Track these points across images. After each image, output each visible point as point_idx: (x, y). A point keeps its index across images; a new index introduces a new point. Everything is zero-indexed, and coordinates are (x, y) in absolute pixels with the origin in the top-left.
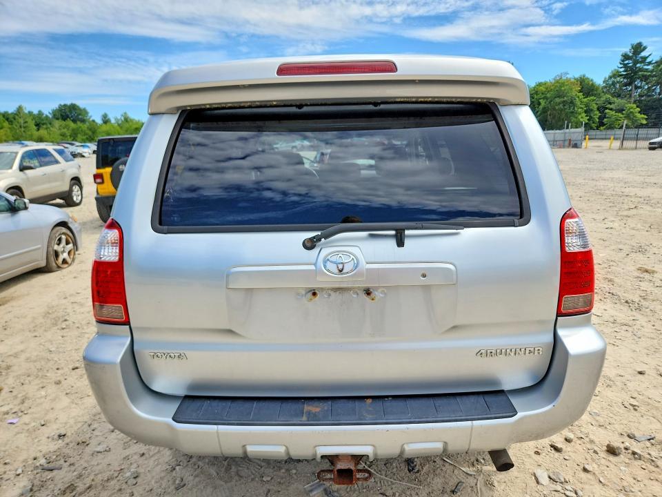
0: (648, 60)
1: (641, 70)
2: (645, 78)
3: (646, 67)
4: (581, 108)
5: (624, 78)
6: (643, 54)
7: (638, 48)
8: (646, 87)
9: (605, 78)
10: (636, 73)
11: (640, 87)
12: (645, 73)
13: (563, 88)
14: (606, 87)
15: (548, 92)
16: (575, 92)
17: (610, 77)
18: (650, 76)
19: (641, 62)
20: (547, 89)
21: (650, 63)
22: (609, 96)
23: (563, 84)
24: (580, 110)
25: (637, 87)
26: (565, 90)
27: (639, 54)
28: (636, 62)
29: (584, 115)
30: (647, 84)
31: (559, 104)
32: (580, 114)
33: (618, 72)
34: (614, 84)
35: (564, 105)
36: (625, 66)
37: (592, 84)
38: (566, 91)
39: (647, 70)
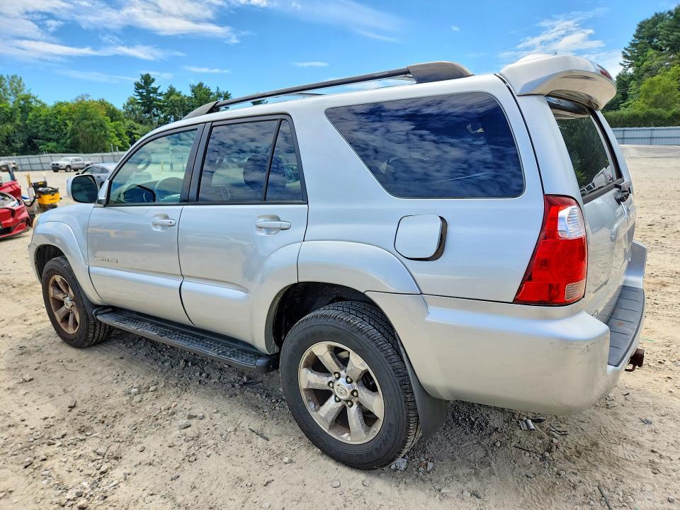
0: (159, 91)
1: (155, 100)
2: (160, 108)
3: (158, 97)
4: (113, 132)
5: (142, 106)
6: (153, 85)
7: (147, 80)
8: (162, 116)
9: (124, 105)
10: (151, 102)
11: (157, 115)
12: (159, 103)
13: (88, 111)
14: (126, 113)
15: (73, 113)
16: (102, 115)
17: (129, 104)
18: (163, 106)
19: (153, 93)
20: (70, 109)
21: (161, 94)
22: (132, 122)
23: (87, 106)
24: (112, 134)
25: (155, 115)
26: (91, 112)
27: (150, 85)
28: (149, 93)
29: (117, 139)
30: (162, 113)
31: (88, 127)
32: (113, 138)
33: (135, 99)
34: (133, 110)
35: (95, 128)
36: (140, 94)
37: (114, 109)
38: (92, 114)
39: (160, 100)
